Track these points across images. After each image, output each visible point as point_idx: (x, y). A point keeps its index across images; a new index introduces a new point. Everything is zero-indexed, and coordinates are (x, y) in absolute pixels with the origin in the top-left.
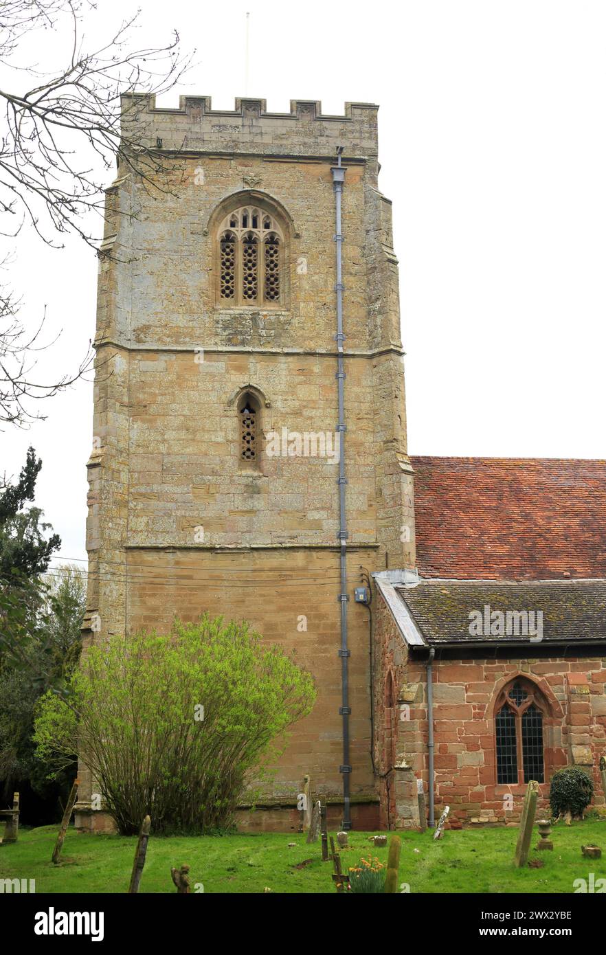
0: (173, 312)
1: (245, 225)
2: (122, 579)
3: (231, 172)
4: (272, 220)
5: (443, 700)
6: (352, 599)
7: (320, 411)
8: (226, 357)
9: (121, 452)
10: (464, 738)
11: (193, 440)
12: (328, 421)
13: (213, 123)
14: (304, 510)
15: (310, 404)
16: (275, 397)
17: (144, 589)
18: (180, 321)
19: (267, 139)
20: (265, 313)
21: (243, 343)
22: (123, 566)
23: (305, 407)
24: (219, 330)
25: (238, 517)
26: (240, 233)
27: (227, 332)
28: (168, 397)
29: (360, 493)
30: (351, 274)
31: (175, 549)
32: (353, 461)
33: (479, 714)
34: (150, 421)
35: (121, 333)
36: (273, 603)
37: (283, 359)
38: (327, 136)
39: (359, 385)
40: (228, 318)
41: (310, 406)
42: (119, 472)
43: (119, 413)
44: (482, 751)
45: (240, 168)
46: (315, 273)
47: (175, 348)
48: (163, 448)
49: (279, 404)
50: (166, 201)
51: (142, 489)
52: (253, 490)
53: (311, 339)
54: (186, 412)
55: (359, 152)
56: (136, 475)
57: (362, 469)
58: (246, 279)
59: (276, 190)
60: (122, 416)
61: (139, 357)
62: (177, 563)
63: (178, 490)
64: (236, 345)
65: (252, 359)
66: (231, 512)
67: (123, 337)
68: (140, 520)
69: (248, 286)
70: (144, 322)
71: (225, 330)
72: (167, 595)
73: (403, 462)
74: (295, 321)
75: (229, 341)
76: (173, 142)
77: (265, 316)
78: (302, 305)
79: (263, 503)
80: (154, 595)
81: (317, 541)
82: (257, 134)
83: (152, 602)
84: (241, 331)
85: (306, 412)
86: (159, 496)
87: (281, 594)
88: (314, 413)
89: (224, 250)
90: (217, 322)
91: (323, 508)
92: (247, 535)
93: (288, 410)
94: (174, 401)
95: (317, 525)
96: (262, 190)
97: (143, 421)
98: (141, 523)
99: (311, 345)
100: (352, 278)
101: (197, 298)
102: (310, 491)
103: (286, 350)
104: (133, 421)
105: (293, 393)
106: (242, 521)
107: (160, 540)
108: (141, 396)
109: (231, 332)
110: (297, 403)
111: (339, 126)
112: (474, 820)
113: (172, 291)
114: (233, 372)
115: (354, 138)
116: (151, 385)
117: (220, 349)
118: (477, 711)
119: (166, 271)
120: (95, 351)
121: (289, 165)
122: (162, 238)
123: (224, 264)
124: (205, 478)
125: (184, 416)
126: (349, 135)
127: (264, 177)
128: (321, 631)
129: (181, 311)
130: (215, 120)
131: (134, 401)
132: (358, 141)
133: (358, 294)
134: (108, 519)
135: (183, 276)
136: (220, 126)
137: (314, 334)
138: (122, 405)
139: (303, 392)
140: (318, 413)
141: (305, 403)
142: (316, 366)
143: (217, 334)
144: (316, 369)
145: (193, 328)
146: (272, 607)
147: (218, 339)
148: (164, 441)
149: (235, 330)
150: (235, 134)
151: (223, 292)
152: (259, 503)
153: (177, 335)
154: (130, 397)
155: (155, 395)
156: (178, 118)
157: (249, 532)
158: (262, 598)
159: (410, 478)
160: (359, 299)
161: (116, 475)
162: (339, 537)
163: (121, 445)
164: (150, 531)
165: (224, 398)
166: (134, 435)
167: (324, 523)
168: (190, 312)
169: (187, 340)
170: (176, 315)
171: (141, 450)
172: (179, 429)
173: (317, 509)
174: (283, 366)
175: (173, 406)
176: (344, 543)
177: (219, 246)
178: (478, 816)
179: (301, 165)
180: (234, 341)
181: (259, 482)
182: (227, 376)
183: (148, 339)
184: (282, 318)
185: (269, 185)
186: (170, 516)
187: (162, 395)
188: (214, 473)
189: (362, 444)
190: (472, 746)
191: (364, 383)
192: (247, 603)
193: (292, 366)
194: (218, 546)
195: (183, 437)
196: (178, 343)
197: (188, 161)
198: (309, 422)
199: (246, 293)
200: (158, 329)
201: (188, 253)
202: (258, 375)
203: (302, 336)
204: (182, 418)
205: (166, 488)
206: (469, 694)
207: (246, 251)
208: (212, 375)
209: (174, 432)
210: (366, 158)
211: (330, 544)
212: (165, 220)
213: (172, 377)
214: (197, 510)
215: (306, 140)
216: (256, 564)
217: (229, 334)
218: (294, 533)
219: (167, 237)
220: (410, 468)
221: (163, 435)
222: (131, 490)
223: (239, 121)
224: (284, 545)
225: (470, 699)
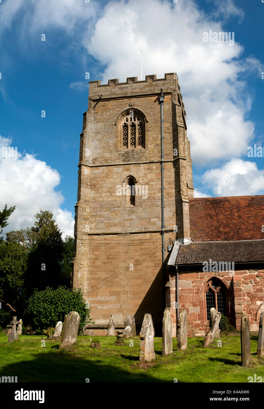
0: (105, 152)
1: (131, 120)
2: (86, 245)
3: (125, 103)
4: (140, 117)
5: (183, 287)
6: (167, 250)
7: (155, 182)
8: (122, 166)
9: (87, 201)
10: (191, 302)
11: (111, 196)
12: (158, 186)
13: (119, 87)
14: (150, 218)
15: (152, 180)
16: (139, 179)
17: (94, 248)
18: (107, 155)
19: (137, 90)
20: (136, 150)
21: (129, 161)
22: (86, 241)
23: (150, 181)
24: (121, 157)
25: (126, 222)
26: (129, 123)
27: (123, 158)
28: (103, 182)
29: (170, 211)
30: (167, 133)
31: (104, 234)
32: (167, 200)
33: (197, 292)
34: (97, 190)
35: (87, 161)
36: (138, 252)
37: (142, 165)
38: (158, 86)
39: (169, 172)
40: (124, 153)
41: (152, 181)
42: (85, 208)
43: (86, 188)
44: (199, 307)
45: (128, 101)
46: (154, 134)
47: (105, 165)
48: (101, 199)
49: (141, 181)
50: (103, 116)
51: (94, 214)
52: (132, 212)
53: (152, 157)
54: (109, 186)
55: (169, 90)
56: (92, 209)
57: (171, 202)
58: (131, 139)
59: (140, 107)
60: (87, 189)
61: (93, 169)
62: (105, 239)
63: (106, 213)
64: (126, 162)
65: (131, 166)
66: (124, 220)
67: (88, 162)
68: (93, 224)
69: (132, 141)
70: (95, 157)
71: (122, 157)
72: (102, 251)
73: (184, 198)
74: (147, 152)
75: (124, 161)
76: (106, 95)
77: (136, 151)
78: (149, 145)
79: (135, 217)
80: (97, 251)
81: (154, 229)
82: (134, 89)
83: (96, 253)
84: (128, 157)
85: (151, 183)
86: (100, 216)
87: (141, 249)
88: (153, 183)
89: (124, 130)
90: (120, 154)
91: (156, 217)
92: (129, 228)
93: (144, 183)
94: (105, 183)
95: (154, 224)
96: (135, 108)
97: (95, 190)
98: (93, 225)
99: (153, 159)
100: (167, 134)
101: (113, 147)
102: (152, 211)
103: (143, 162)
104: (91, 191)
105: (146, 177)
106: (128, 223)
107: (99, 231)
108: (94, 182)
109: (124, 157)
110: (147, 180)
111: (162, 82)
112: (196, 335)
113: (105, 145)
114: (125, 171)
115: (168, 85)
116: (97, 178)
117: (120, 164)
118: (197, 291)
119: (103, 139)
120: (78, 167)
121: (145, 98)
122: (102, 128)
123: (124, 135)
124: (115, 209)
125: (108, 187)
126: (166, 85)
127: (136, 103)
128: (156, 262)
129: (108, 152)
130: (119, 86)
131: (92, 184)
132: (169, 86)
133: (170, 140)
134: (80, 225)
135: (108, 140)
136: (121, 88)
137: (154, 155)
138: (87, 185)
139: (149, 176)
140: (155, 183)
141: (150, 180)
142: (154, 166)
143: (120, 159)
144: (154, 168)
145: (112, 157)
146: (138, 254)
147: (120, 160)
148: (101, 197)
149: (126, 156)
150: (126, 90)
151: (124, 144)
152: (133, 216)
153: (106, 160)
154: (90, 182)
155: (99, 181)
156: (107, 87)
157: (130, 227)
158: (134, 251)
159: (187, 204)
160: (170, 142)
161: (84, 209)
162: (162, 228)
163: (86, 199)
164: (96, 228)
165: (122, 180)
166: (92, 195)
167: (157, 223)
168: (111, 152)
169: (110, 161)
170: (106, 153)
171: (94, 200)
172: (106, 192)
173: (154, 218)
174: (142, 168)
175: (105, 185)
176: (163, 230)
177: (122, 128)
178: (197, 333)
179: (149, 97)
180: (126, 161)
181: (134, 209)
182: (123, 173)
183: (97, 162)
184: (142, 151)
185: (138, 106)
186: (103, 223)
187: (101, 181)
188: (118, 207)
189: (171, 193)
190: (195, 305)
191: (171, 171)
192: (129, 253)
193: (145, 167)
194: (119, 233)
195: (108, 195)
196: (106, 163)
197: (110, 101)
198: (151, 187)
199: (131, 144)
200: (100, 159)
201: (110, 132)
202: (134, 172)
203: (149, 156)
204: (107, 188)
205: (102, 213)
206: (194, 284)
207: (131, 129)
208: (118, 173)
209: (105, 193)
210: (172, 92)
211: (159, 230)
212: (103, 122)
213: (105, 174)
214: (112, 220)
215: (151, 89)
216: (132, 239)
217: (124, 158)
218: (146, 227)
219: (103, 127)
220: (188, 201)
221: (101, 195)
222: (90, 214)
223: (127, 85)
224: (142, 231)
225: (194, 286)
